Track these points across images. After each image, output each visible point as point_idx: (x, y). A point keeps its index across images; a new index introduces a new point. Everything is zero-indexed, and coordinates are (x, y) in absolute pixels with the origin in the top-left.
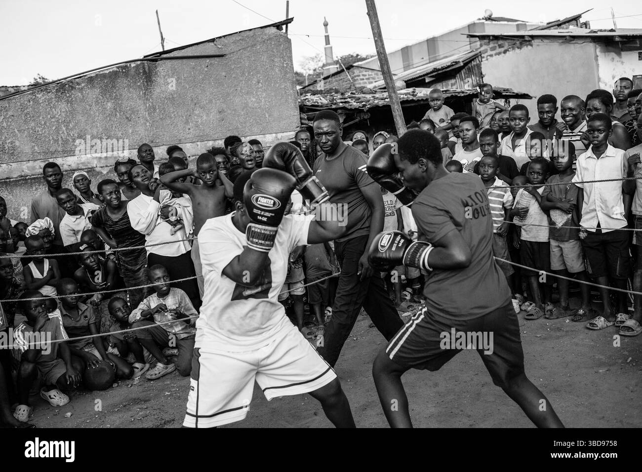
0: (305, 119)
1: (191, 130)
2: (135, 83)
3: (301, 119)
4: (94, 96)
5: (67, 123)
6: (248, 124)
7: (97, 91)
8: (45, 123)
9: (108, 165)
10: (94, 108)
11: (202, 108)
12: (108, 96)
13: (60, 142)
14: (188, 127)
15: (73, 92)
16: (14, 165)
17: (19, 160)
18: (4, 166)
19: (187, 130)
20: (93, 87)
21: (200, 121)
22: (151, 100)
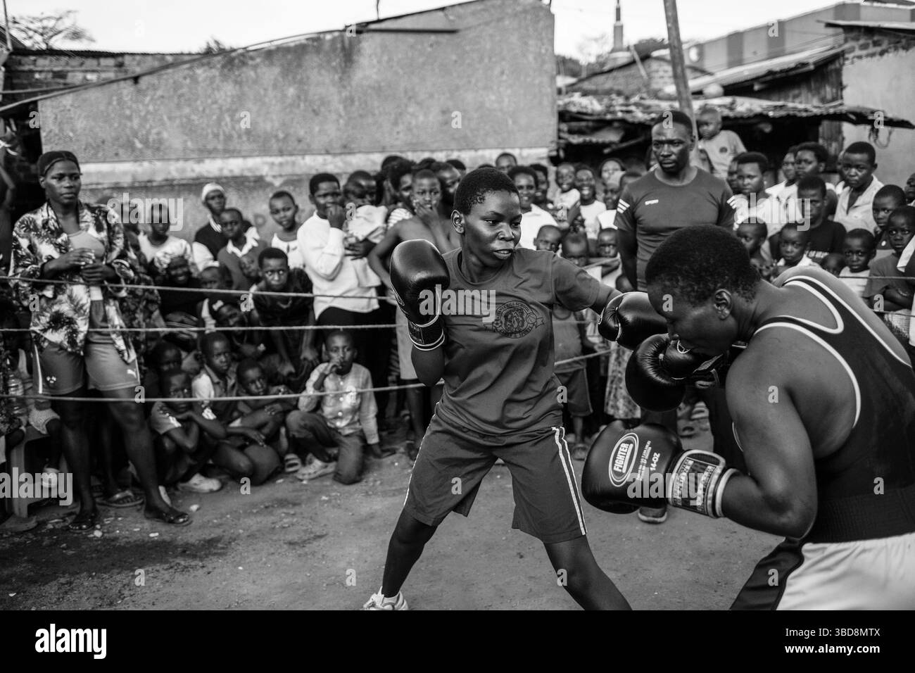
0: (563, 132)
1: (401, 135)
2: (329, 62)
3: (559, 130)
4: (272, 77)
5: (232, 112)
7: (276, 70)
8: (204, 110)
9: (283, 174)
10: (271, 93)
11: (419, 104)
12: (290, 78)
13: (221, 137)
14: (397, 129)
15: (244, 69)
16: (159, 164)
17: (166, 157)
18: (146, 164)
19: (395, 134)
20: (272, 64)
21: (414, 122)
22: (349, 88)
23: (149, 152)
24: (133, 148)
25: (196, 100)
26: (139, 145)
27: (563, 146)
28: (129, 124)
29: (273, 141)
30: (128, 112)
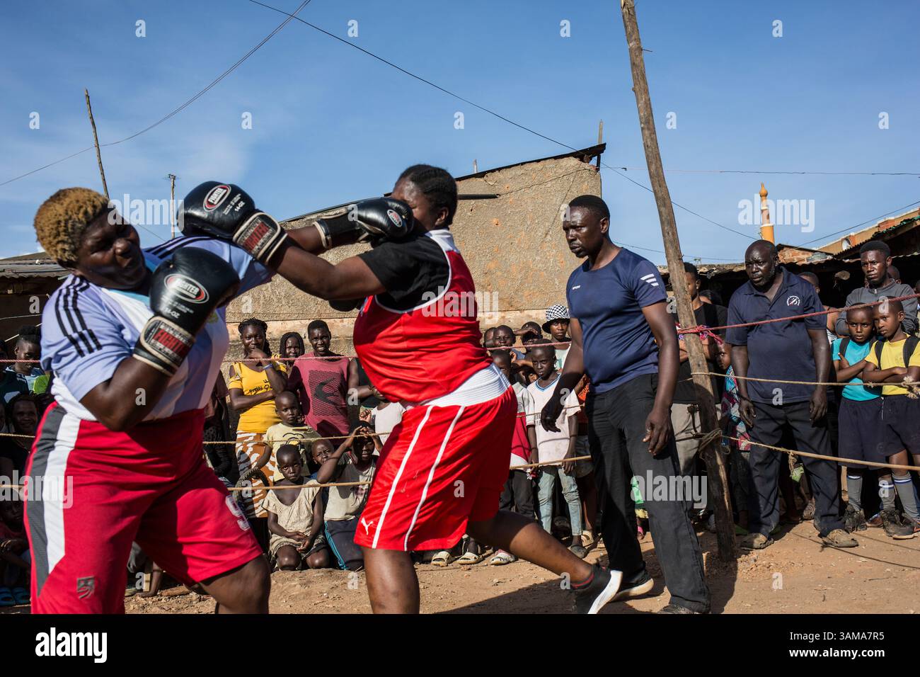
6: (526, 293)
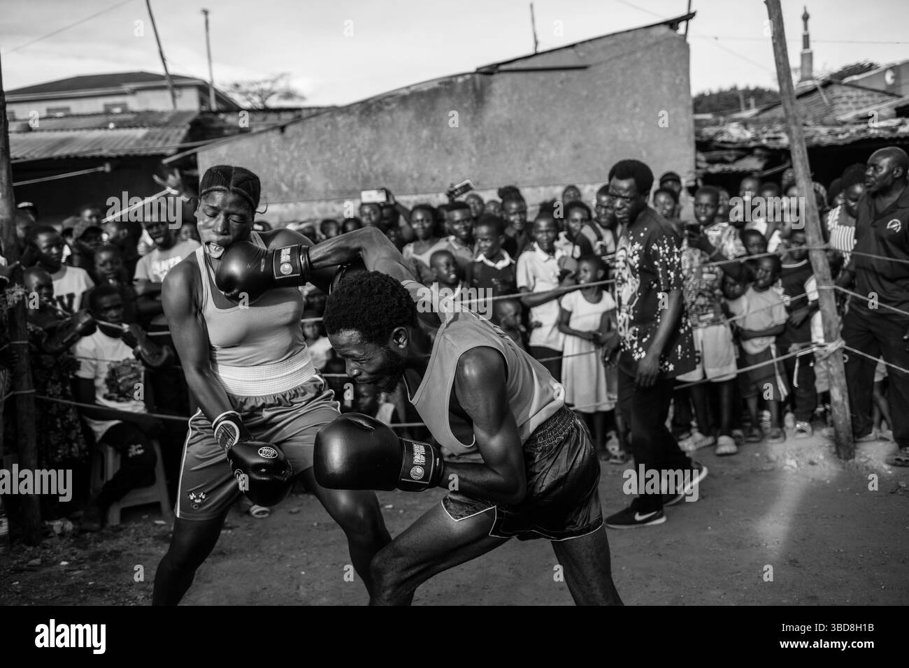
0: (702, 162)
1: (533, 171)
2: (461, 103)
3: (697, 160)
4: (407, 121)
5: (369, 155)
7: (411, 114)
8: (344, 155)
10: (406, 136)
11: (550, 140)
12: (424, 120)
13: (360, 179)
14: (528, 165)
15: (381, 114)
16: (303, 206)
17: (310, 199)
18: (291, 206)
19: (527, 170)
20: (406, 108)
21: (545, 158)
22: (480, 128)
23: (294, 195)
24: (279, 191)
25: (336, 146)
26: (285, 188)
27: (701, 176)
28: (276, 170)
29: (408, 180)
30: (275, 159)
